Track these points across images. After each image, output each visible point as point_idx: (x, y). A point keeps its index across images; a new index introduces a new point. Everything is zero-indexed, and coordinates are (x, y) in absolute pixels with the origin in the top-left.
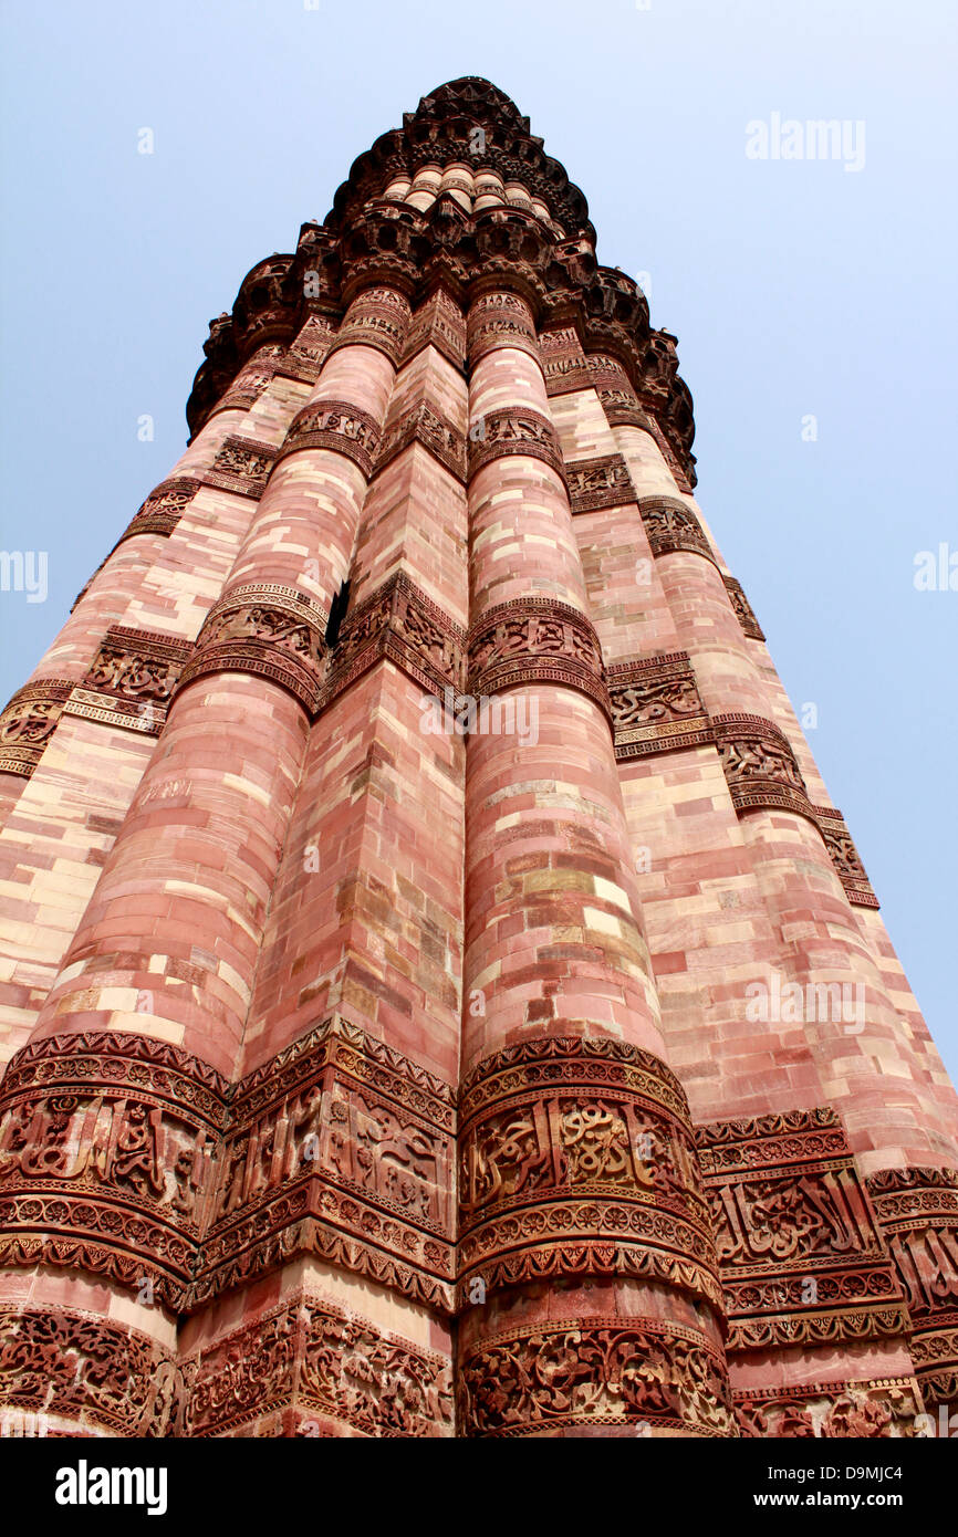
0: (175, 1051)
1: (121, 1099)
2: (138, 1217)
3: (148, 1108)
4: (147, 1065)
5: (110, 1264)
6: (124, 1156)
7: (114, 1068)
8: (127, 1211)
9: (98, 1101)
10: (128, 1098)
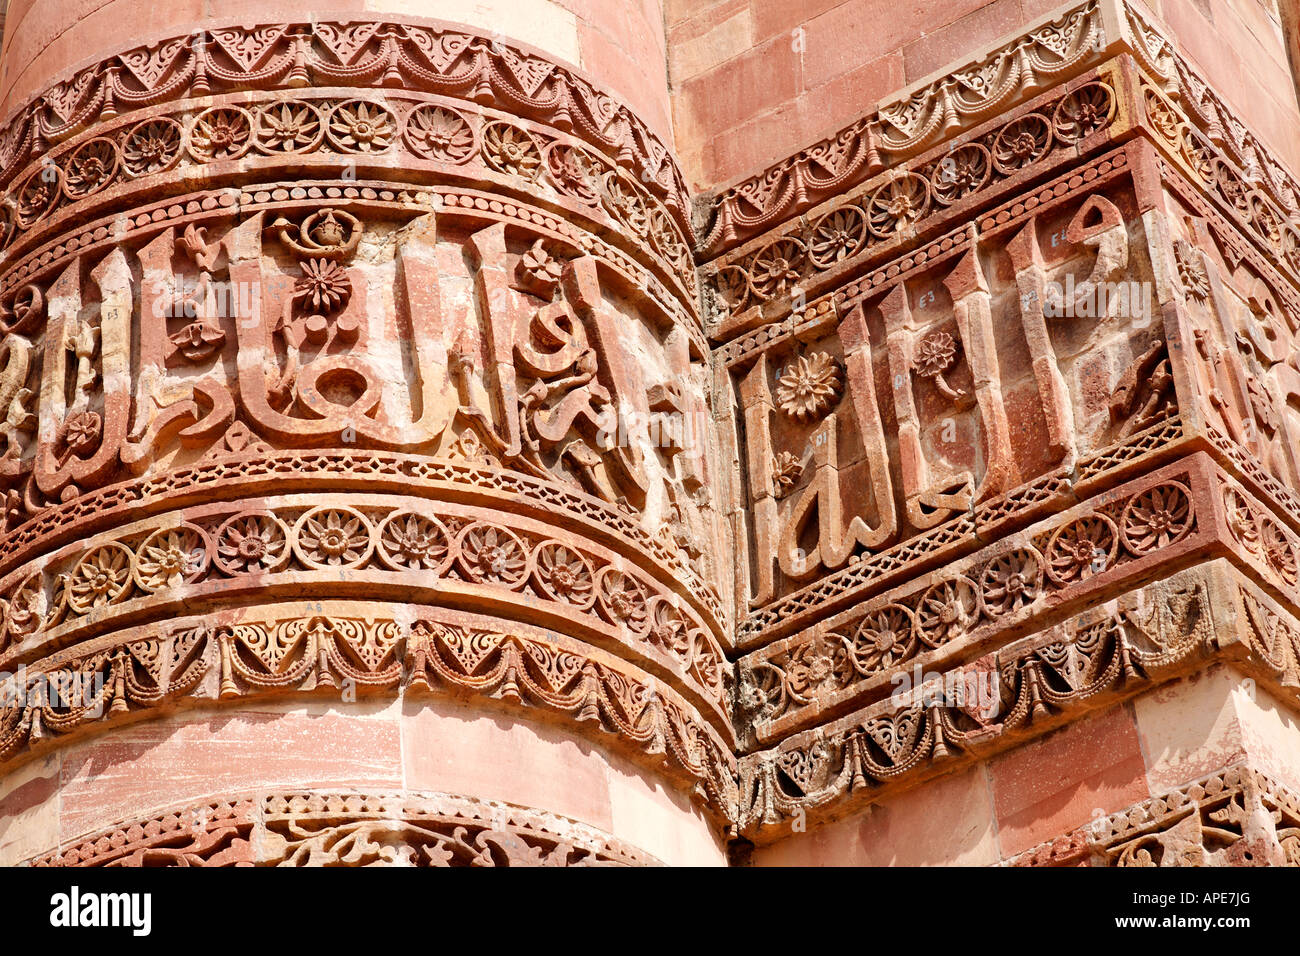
0: (584, 91)
1: (489, 223)
2: (619, 563)
3: (562, 252)
4: (524, 125)
5: (590, 691)
6: (541, 388)
7: (441, 129)
8: (592, 546)
9: (425, 225)
10: (505, 221)
